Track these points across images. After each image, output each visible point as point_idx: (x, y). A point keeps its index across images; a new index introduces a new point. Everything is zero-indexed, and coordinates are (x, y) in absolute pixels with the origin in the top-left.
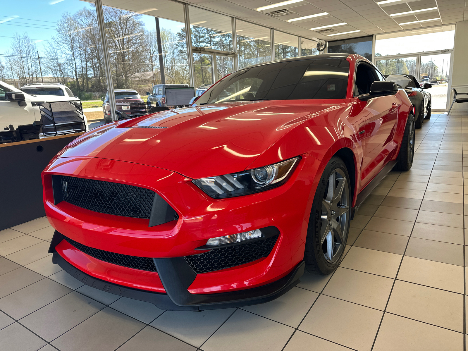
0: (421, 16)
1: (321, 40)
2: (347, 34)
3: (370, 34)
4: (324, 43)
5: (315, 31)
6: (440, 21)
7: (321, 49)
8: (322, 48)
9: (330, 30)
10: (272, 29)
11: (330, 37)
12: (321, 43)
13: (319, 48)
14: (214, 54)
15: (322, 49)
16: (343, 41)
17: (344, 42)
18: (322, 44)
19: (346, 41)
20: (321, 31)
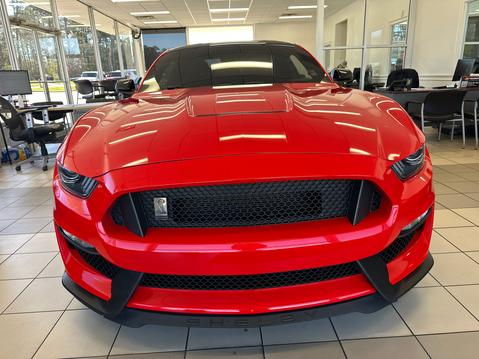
0: (233, 15)
1: (135, 27)
2: (163, 24)
3: (183, 26)
4: (139, 30)
5: (134, 16)
6: (243, 21)
7: (135, 37)
8: (137, 35)
9: (151, 17)
10: (90, 7)
11: (146, 24)
12: (135, 30)
13: (134, 35)
14: (34, 29)
15: (137, 37)
16: (155, 30)
17: (157, 31)
18: (137, 32)
19: (158, 30)
20: (141, 17)
